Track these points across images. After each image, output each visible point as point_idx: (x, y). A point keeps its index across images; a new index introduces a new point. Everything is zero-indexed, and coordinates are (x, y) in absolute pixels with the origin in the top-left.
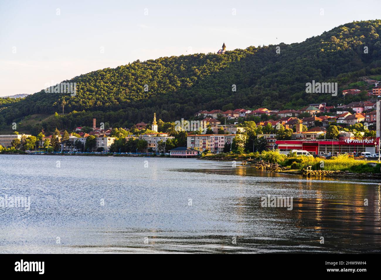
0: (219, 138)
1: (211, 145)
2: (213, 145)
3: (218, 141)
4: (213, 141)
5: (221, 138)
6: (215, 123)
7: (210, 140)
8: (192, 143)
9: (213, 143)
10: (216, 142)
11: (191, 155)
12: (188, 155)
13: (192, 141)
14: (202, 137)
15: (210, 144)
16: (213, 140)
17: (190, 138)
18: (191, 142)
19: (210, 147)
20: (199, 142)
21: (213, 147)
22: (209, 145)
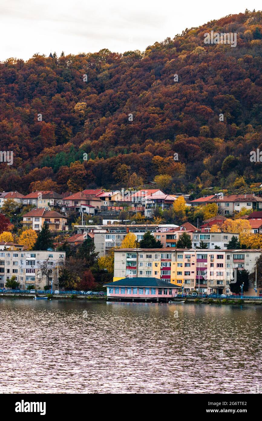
0: (209, 258)
1: (187, 273)
2: (193, 272)
3: (205, 264)
4: (193, 264)
5: (215, 257)
6: (58, 220)
7: (184, 261)
8: (128, 267)
9: (193, 268)
10: (201, 265)
11: (165, 296)
12: (160, 296)
13: (128, 262)
14: (160, 254)
15: (183, 269)
16: (191, 262)
17: (124, 255)
18: (125, 265)
19: (182, 277)
20: (150, 264)
21: (193, 276)
22: (180, 273)
